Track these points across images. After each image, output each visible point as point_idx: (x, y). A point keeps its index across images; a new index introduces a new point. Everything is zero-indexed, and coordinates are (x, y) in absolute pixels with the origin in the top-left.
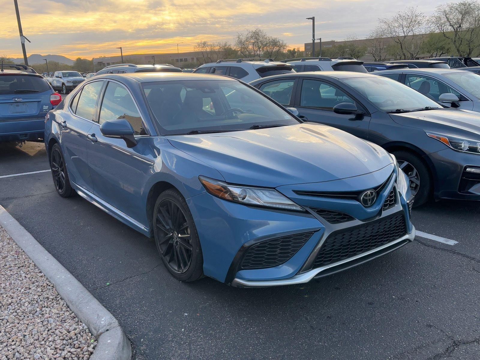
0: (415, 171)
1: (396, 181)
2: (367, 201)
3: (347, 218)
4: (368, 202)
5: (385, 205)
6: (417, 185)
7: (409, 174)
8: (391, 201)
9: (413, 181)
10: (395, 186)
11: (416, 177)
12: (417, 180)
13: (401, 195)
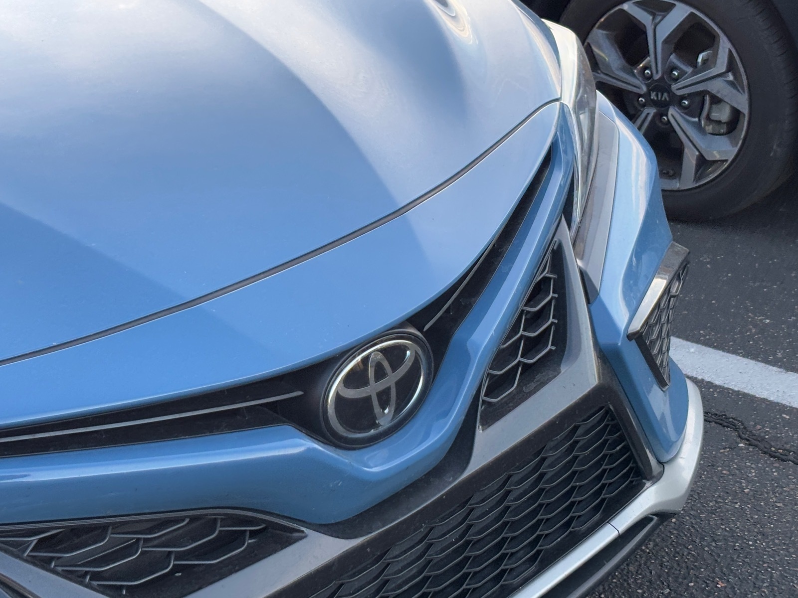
0: (725, 46)
1: (567, 209)
2: (371, 408)
3: (253, 534)
4: (377, 409)
5: (496, 385)
6: (736, 114)
7: (700, 60)
8: (533, 345)
9: (719, 95)
10: (560, 246)
11: (731, 77)
12: (734, 91)
13: (591, 294)
